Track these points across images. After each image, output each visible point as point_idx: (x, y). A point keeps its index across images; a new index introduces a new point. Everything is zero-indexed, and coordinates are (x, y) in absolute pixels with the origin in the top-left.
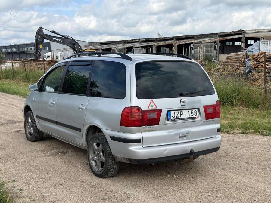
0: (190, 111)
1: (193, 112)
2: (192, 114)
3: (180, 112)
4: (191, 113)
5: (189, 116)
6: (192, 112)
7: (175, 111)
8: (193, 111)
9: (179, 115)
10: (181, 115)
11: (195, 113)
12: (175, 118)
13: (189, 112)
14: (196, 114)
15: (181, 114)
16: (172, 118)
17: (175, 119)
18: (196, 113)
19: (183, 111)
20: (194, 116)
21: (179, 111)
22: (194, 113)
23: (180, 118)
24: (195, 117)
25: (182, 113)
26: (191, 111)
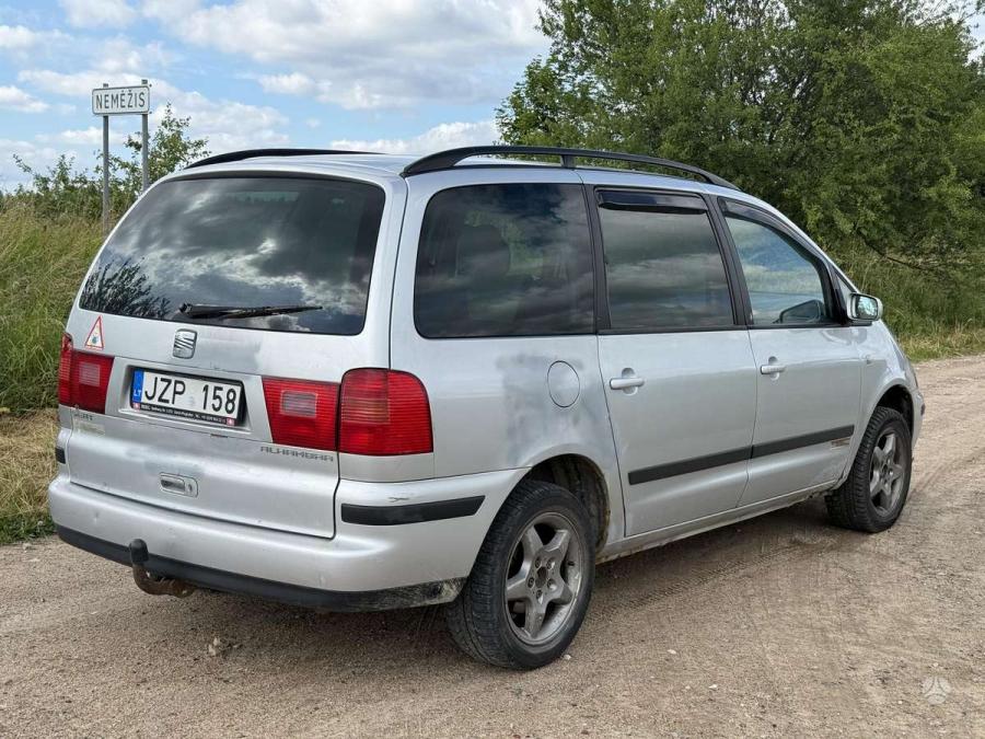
0: (212, 385)
1: (223, 394)
2: (217, 403)
3: (176, 382)
4: (215, 397)
5: (205, 408)
6: (218, 392)
7: (160, 376)
8: (221, 389)
9: (168, 395)
10: (177, 396)
11: (229, 401)
12: (155, 401)
13: (206, 389)
14: (230, 407)
15: (175, 393)
16: (144, 399)
17: (151, 405)
18: (232, 401)
19: (185, 380)
20: (223, 412)
21: (173, 379)
22: (225, 400)
23: (170, 405)
24: (225, 418)
25: (180, 388)
26: (216, 388)
